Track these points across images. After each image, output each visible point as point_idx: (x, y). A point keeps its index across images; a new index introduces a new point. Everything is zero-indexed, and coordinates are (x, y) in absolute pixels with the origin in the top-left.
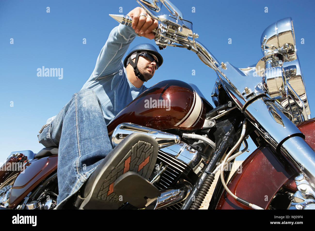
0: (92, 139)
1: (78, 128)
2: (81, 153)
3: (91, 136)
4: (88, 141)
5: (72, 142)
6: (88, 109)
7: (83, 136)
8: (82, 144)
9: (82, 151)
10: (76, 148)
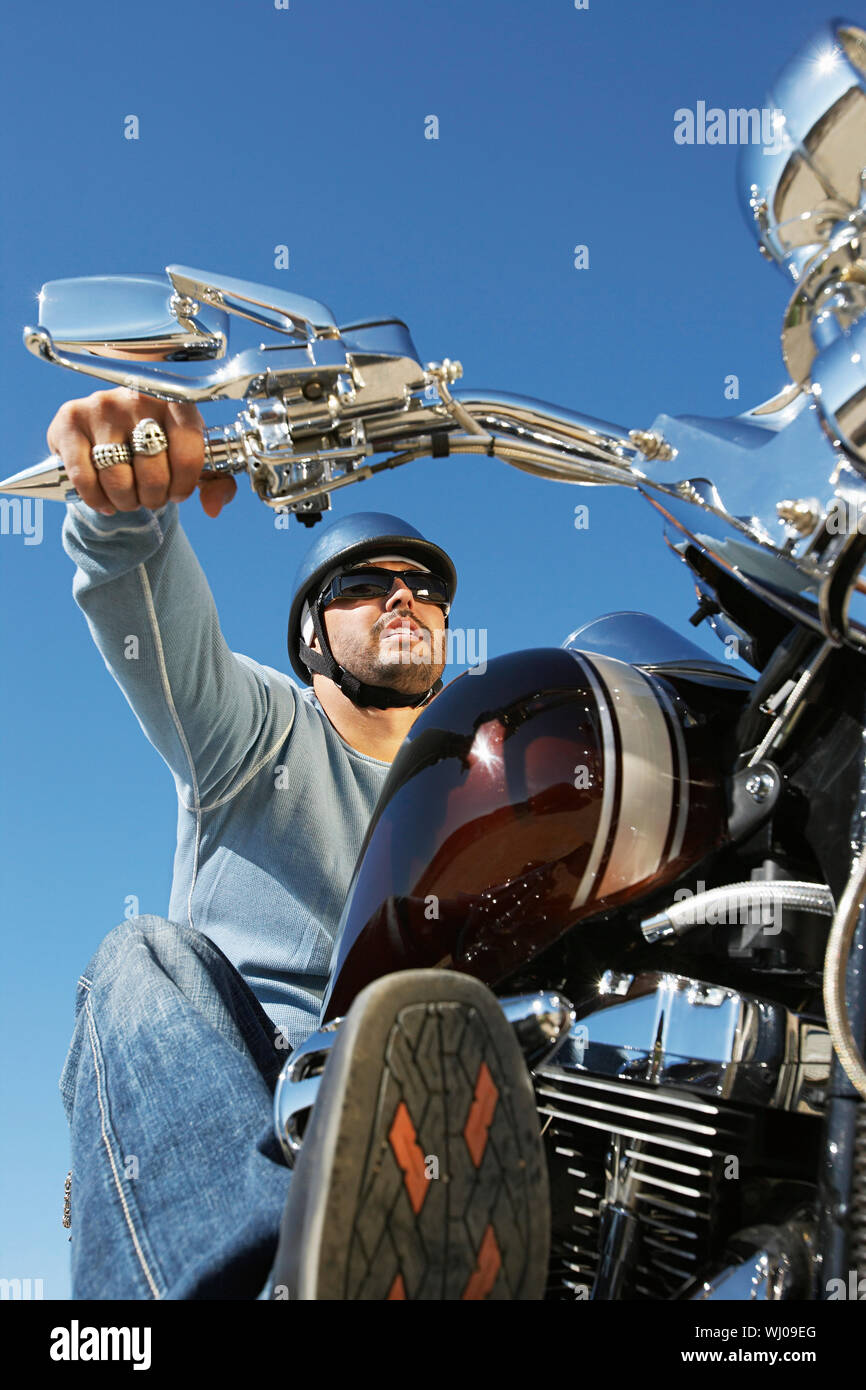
0: (205, 1190)
1: (113, 1152)
2: (160, 1279)
3: (195, 1180)
4: (186, 1208)
5: (99, 1239)
6: (140, 1028)
7: (153, 1189)
8: (151, 1233)
9: (160, 1266)
10: (124, 1259)
